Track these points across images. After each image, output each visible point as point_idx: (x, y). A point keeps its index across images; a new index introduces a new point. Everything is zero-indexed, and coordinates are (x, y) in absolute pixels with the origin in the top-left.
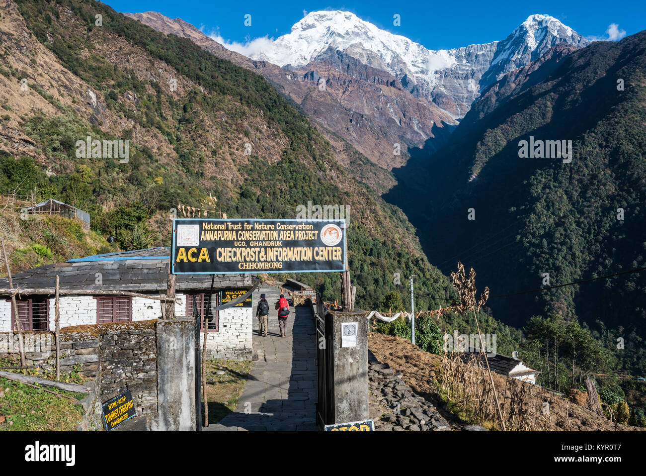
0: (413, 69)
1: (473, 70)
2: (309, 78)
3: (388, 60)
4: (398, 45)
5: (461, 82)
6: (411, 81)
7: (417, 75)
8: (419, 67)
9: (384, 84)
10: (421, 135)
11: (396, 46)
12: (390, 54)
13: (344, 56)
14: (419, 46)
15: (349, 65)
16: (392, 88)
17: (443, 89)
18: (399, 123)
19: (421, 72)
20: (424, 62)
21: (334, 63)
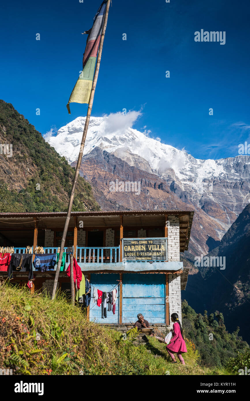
0: (181, 177)
1: (242, 179)
4: (165, 153)
5: (230, 190)
6: (179, 188)
7: (185, 182)
8: (186, 175)
9: (152, 187)
12: (157, 161)
13: (111, 157)
15: (115, 166)
16: (160, 192)
17: (211, 197)
19: (189, 180)
20: (192, 170)
21: (101, 163)
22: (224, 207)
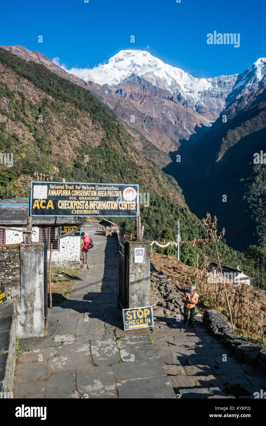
0: (185, 90)
1: (222, 92)
2: (119, 93)
3: (169, 83)
4: (175, 74)
5: (214, 99)
6: (183, 97)
7: (187, 94)
8: (188, 89)
9: (166, 99)
10: (188, 132)
11: (175, 75)
12: (170, 80)
13: (142, 80)
14: (189, 75)
15: (144, 86)
16: (171, 102)
17: (202, 103)
18: (174, 124)
19: (189, 92)
20: (191, 85)
21: (135, 84)
22: (210, 110)
